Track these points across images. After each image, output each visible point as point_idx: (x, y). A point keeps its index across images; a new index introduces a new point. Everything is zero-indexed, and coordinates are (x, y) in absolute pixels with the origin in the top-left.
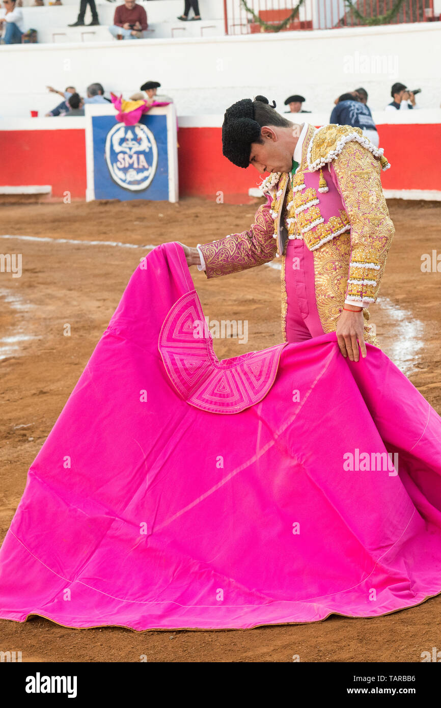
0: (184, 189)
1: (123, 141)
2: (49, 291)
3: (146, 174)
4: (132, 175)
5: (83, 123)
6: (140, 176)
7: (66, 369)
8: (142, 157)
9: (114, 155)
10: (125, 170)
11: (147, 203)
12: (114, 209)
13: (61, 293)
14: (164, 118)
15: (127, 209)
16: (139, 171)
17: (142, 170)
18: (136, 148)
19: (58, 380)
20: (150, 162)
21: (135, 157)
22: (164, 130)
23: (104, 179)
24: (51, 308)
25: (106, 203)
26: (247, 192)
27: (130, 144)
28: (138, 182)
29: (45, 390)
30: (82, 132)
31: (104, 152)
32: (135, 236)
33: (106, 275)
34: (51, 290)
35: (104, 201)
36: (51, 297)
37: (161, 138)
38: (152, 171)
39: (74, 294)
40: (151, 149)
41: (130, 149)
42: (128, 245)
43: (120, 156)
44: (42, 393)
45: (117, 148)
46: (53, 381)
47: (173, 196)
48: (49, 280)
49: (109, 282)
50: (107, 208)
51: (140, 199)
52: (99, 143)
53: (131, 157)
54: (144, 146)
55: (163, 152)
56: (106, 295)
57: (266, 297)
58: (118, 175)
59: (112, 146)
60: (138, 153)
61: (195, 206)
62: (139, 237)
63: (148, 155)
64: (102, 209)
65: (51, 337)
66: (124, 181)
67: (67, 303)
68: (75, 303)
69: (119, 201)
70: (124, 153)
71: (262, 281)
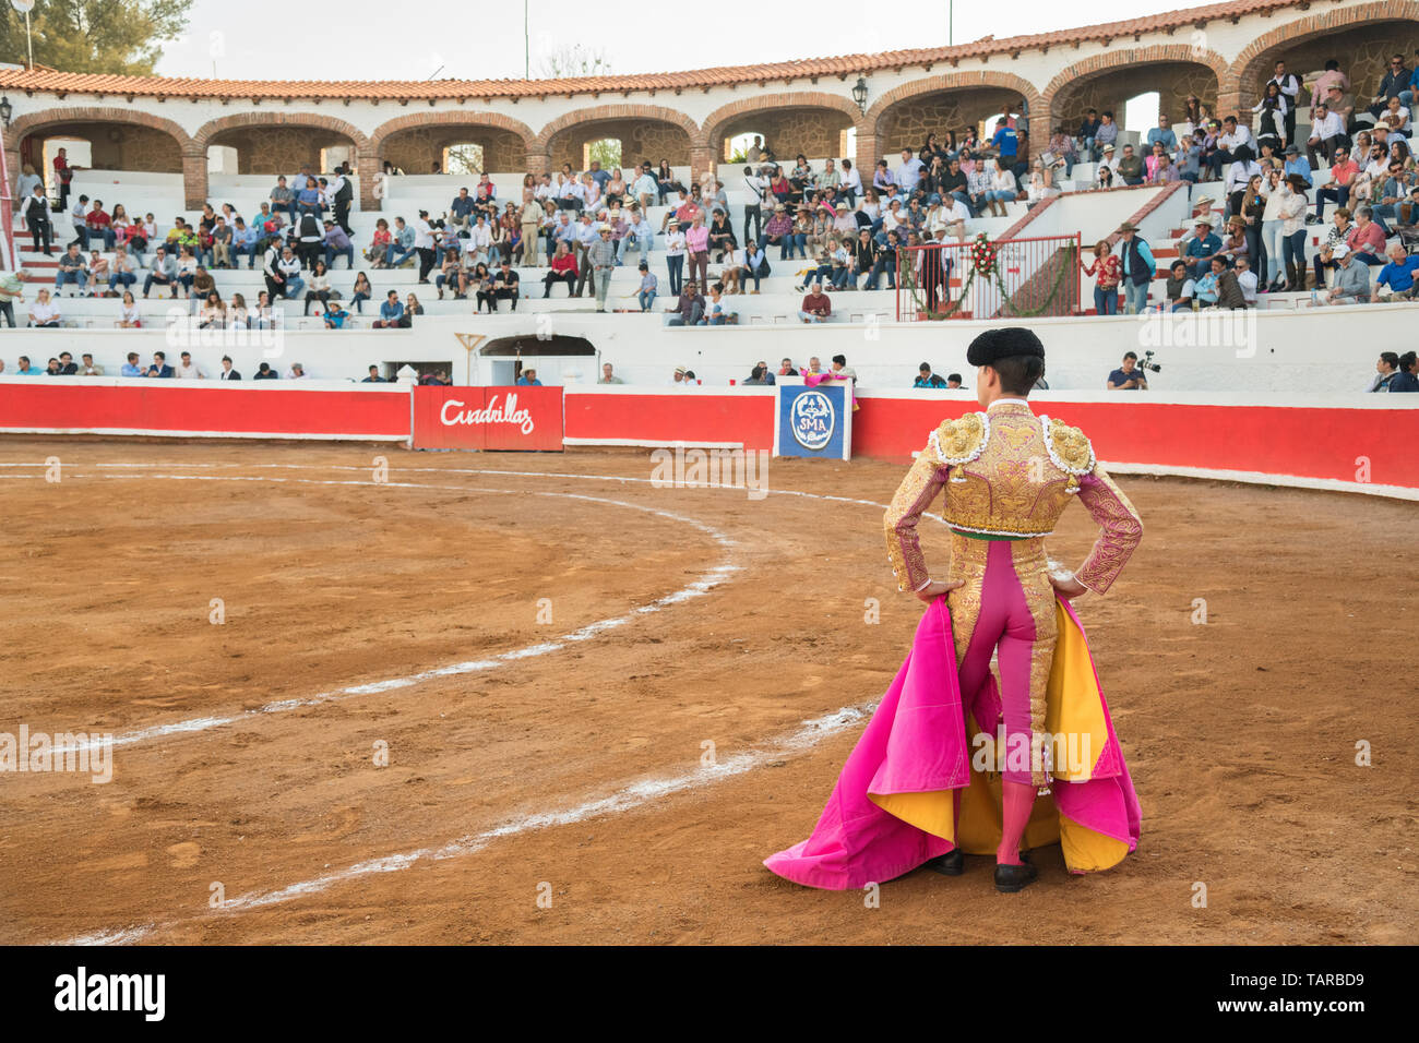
0: (856, 449)
1: (806, 407)
2: (747, 530)
3: (824, 435)
4: (812, 436)
5: (773, 391)
6: (820, 437)
7: (770, 596)
8: (821, 422)
9: (798, 418)
10: (806, 432)
11: (823, 461)
12: (795, 464)
13: (758, 533)
14: (843, 388)
15: (806, 465)
16: (818, 433)
17: (822, 432)
18: (817, 413)
19: (763, 605)
20: (828, 427)
21: (815, 421)
22: (842, 399)
23: (788, 438)
24: (751, 545)
25: (789, 459)
26: (910, 455)
27: (812, 410)
28: (817, 443)
29: (754, 611)
30: (772, 399)
31: (790, 416)
32: (815, 488)
33: (795, 519)
34: (749, 530)
35: (787, 457)
36: (751, 535)
37: (838, 406)
38: (829, 434)
39: (769, 534)
40: (829, 415)
41: (812, 414)
42: (810, 495)
43: (803, 420)
44: (752, 614)
45: (801, 413)
46: (760, 606)
47: (846, 455)
48: (747, 521)
49: (798, 525)
50: (790, 463)
51: (817, 456)
52: (786, 409)
53: (812, 421)
54: (824, 412)
55: (839, 418)
56: (796, 536)
57: (933, 545)
58: (800, 436)
59: (796, 411)
60: (818, 418)
61: (866, 465)
62: (819, 489)
63: (827, 420)
64: (786, 464)
65: (753, 569)
66: (805, 441)
67: (765, 542)
68: (770, 541)
69: (800, 458)
70: (807, 417)
71: (928, 531)
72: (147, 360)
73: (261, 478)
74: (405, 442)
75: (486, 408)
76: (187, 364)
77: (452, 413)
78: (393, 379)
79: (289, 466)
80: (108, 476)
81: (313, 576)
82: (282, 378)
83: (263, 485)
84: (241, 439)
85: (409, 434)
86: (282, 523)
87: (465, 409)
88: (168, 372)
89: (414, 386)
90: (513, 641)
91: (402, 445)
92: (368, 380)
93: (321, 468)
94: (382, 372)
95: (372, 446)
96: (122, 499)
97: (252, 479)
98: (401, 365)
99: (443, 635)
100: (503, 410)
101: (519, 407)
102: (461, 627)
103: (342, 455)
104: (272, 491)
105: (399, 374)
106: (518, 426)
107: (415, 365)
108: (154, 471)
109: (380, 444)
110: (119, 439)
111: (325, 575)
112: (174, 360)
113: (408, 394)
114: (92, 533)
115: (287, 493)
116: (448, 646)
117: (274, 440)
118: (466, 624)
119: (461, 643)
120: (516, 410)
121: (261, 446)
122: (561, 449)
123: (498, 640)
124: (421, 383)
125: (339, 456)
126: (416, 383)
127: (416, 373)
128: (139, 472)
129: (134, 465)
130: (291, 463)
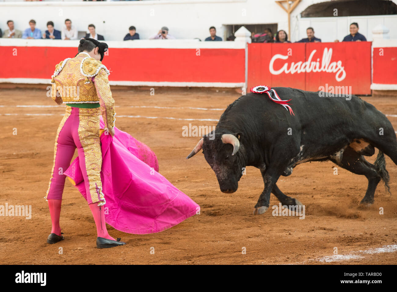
72: (42, 26)
73: (138, 116)
74: (240, 88)
75: (306, 60)
76: (69, 28)
77: (279, 64)
78: (231, 38)
79: (156, 107)
80: (28, 115)
81: (202, 189)
82: (142, 39)
83: (141, 121)
84: (117, 86)
85: (244, 81)
86: (164, 150)
87: (289, 61)
88: (58, 35)
89: (248, 43)
90: (370, 241)
91: (238, 91)
92: (208, 39)
93: (180, 108)
94: (221, 33)
95: (215, 92)
96: (44, 132)
97: (131, 117)
98: (237, 27)
99: (312, 234)
100: (320, 62)
101: (334, 59)
102: (325, 229)
103: (192, 98)
104: (149, 126)
105: (237, 34)
106: (333, 74)
107: (250, 27)
108: (59, 111)
109: (221, 90)
110: (28, 86)
111: (210, 188)
112: (60, 26)
113: (243, 50)
114: (33, 156)
115: (162, 128)
116: (318, 242)
117: (140, 87)
118: (328, 227)
119: (327, 240)
120: (332, 61)
121: (131, 92)
122: (370, 93)
123: (358, 240)
124: (253, 41)
125: (189, 99)
126: (250, 41)
127: (249, 33)
128: (49, 111)
129: (43, 106)
130: (156, 104)
